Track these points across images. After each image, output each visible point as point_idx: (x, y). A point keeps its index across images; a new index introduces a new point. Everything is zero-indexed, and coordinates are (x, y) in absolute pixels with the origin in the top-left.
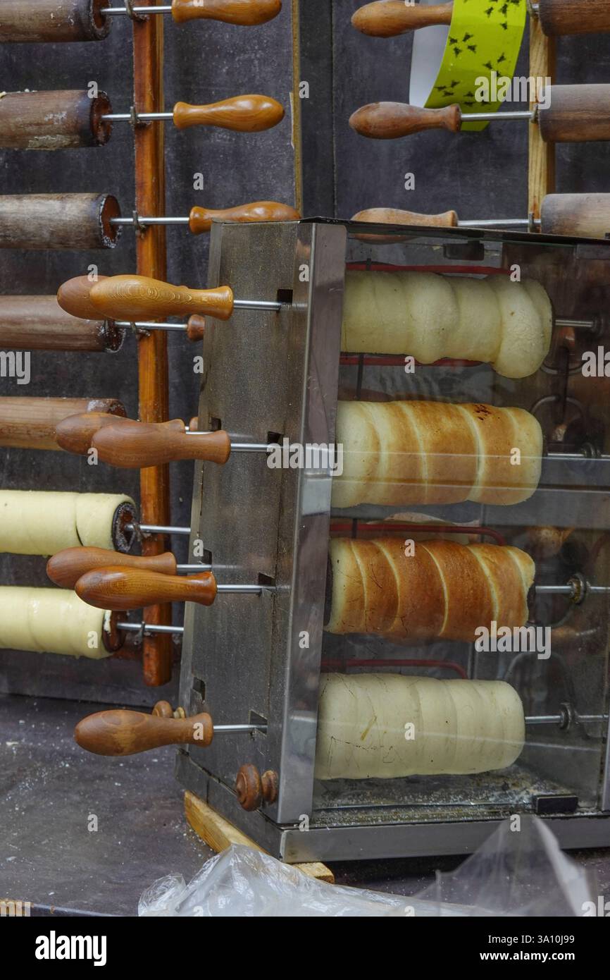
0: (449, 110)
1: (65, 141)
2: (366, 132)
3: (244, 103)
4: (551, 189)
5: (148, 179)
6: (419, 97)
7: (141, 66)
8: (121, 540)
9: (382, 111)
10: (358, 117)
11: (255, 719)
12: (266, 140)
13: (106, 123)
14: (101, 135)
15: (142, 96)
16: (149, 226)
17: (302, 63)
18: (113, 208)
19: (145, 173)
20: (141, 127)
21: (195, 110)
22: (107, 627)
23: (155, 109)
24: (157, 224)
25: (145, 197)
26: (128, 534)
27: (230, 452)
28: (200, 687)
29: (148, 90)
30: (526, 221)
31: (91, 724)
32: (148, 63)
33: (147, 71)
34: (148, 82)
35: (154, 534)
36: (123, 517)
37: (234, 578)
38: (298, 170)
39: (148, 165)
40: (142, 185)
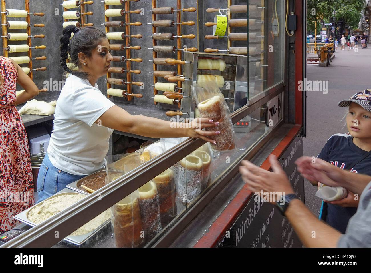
0: (217, 36)
1: (168, 39)
2: (206, 38)
3: (190, 35)
4: (231, 46)
5: (179, 44)
6: (214, 34)
7: (178, 30)
8: (175, 90)
9: (209, 36)
10: (205, 37)
11: (188, 113)
12: (194, 39)
13: (174, 37)
14: (173, 39)
15: (178, 34)
16: (179, 50)
17: (199, 30)
18: (174, 48)
19: (178, 44)
20: (178, 38)
21: (184, 36)
22: (173, 100)
23: (180, 36)
24: (180, 50)
25: (178, 46)
26: (176, 89)
27: (184, 80)
28: (182, 109)
29: (179, 33)
30: (227, 50)
31: (168, 112)
32: (179, 30)
33: (179, 31)
34: (179, 32)
35: (179, 89)
36: (176, 86)
37: (185, 95)
38: (198, 43)
39: (179, 42)
40: (178, 45)
